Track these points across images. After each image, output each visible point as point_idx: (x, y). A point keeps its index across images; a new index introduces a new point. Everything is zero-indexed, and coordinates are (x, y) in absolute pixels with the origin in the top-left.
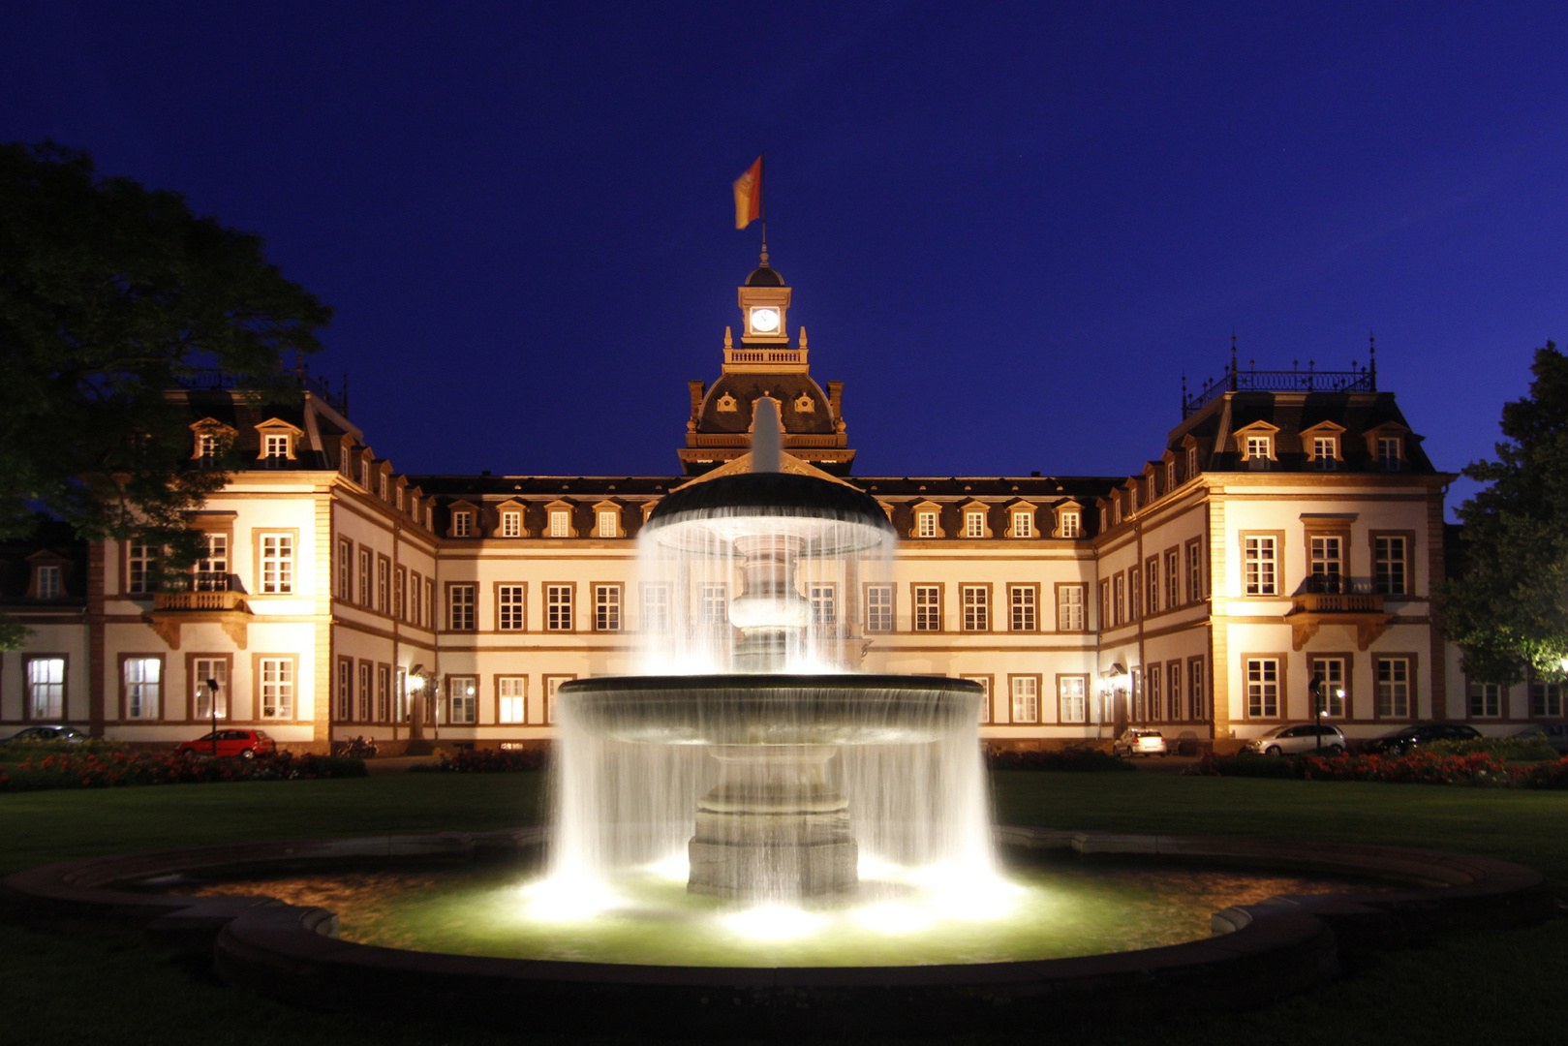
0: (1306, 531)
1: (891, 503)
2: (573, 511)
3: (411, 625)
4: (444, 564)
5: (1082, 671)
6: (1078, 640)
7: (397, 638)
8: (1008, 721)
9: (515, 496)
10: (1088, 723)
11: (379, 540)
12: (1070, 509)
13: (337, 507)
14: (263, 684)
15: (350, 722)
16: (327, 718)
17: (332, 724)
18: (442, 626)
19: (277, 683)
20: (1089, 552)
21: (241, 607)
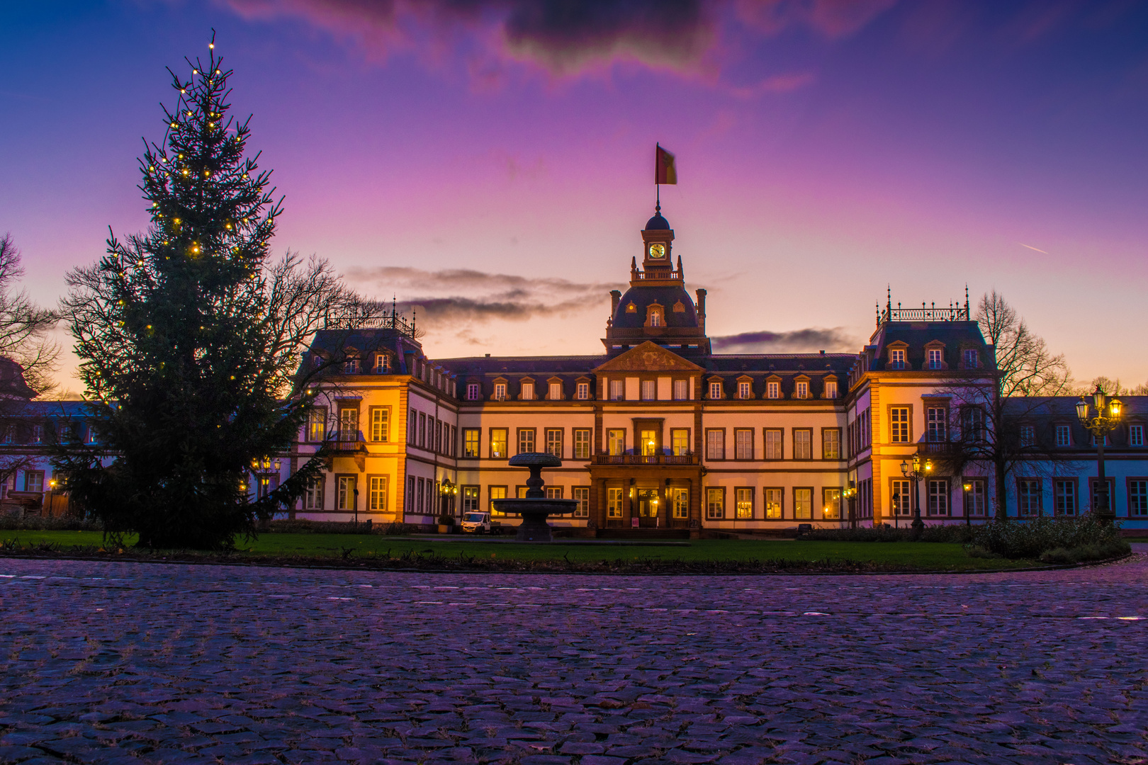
0: (925, 404)
1: (722, 377)
2: (535, 383)
3: (443, 455)
4: (462, 417)
5: (837, 485)
6: (836, 465)
7: (436, 464)
8: (792, 518)
9: (502, 374)
10: (841, 520)
11: (428, 407)
12: (831, 380)
13: (410, 393)
14: (371, 491)
15: (412, 513)
16: (402, 510)
17: (405, 513)
18: (459, 455)
19: (379, 491)
20: (842, 408)
21: (363, 449)
